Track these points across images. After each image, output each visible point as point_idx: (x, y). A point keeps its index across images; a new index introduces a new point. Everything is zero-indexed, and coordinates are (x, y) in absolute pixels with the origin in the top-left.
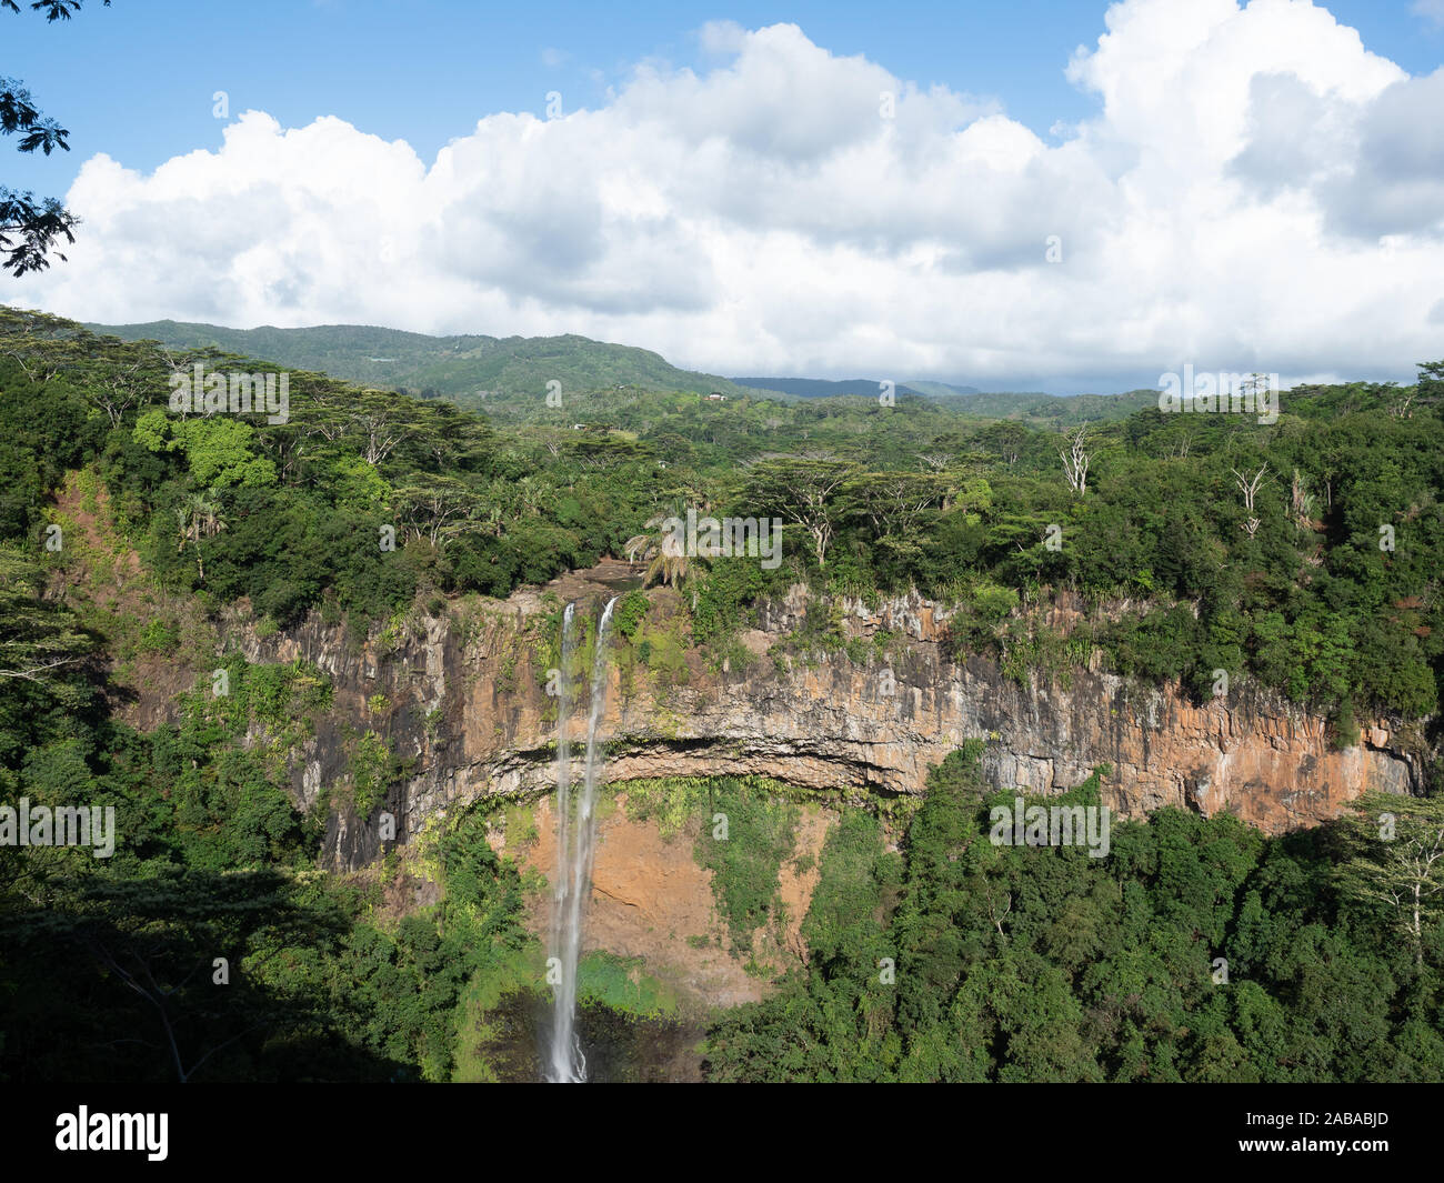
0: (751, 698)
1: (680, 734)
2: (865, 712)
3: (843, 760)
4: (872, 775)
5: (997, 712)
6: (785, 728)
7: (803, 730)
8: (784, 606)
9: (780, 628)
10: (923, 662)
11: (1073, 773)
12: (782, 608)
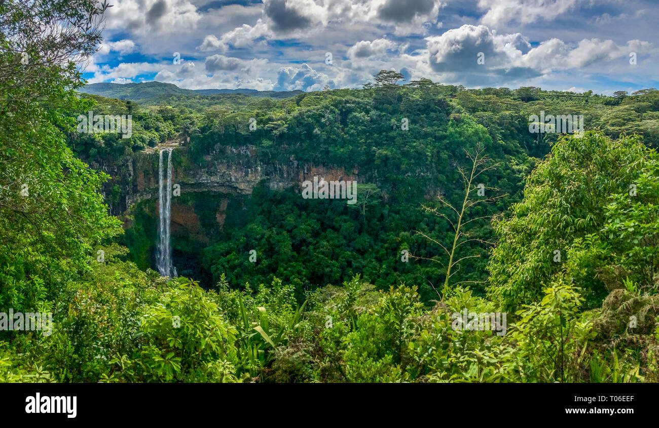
0: (207, 172)
1: (190, 182)
2: (236, 175)
3: (231, 186)
4: (238, 191)
5: (269, 172)
6: (216, 180)
7: (220, 180)
9: (213, 154)
11: (288, 185)
12: (214, 150)
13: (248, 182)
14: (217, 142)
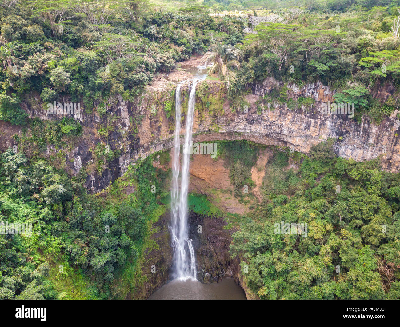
0: (247, 120)
2: (290, 126)
3: (279, 139)
4: (289, 146)
5: (344, 131)
6: (259, 129)
7: (266, 130)
8: (263, 85)
9: (260, 94)
10: (317, 110)
11: (372, 155)
13: (306, 136)
14: (269, 75)
